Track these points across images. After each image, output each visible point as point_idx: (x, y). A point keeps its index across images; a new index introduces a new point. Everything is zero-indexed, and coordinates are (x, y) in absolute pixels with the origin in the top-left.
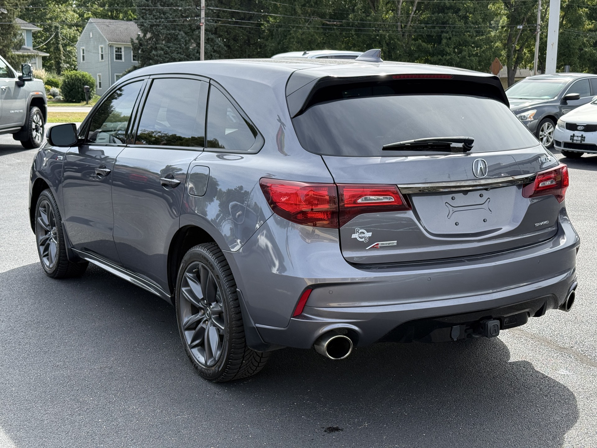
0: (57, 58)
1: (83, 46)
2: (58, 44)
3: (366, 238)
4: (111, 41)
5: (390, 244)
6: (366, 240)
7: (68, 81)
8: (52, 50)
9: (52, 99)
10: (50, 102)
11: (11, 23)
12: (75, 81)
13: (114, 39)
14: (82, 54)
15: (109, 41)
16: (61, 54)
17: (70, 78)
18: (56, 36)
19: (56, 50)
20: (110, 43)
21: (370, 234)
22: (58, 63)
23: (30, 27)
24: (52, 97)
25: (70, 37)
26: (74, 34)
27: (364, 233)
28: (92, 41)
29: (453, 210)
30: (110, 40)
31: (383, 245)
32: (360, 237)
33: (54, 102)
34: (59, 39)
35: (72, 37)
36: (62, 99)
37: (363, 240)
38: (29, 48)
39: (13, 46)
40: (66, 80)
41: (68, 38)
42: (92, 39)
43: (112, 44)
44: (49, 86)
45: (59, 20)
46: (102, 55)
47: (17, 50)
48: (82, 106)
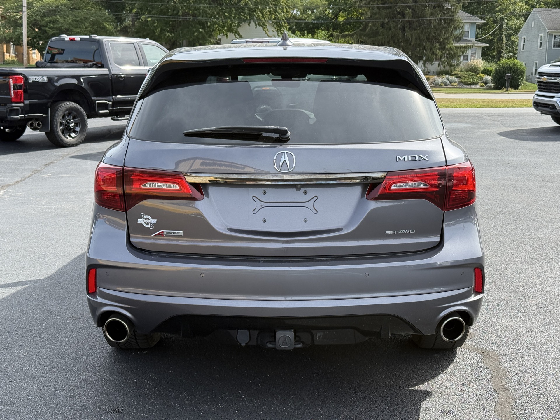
0: (499, 47)
1: (524, 35)
2: (502, 34)
3: (151, 225)
4: (551, 30)
5: (175, 233)
6: (152, 227)
7: (499, 70)
8: (495, 41)
9: (484, 86)
10: (480, 89)
11: (453, 17)
12: (505, 69)
13: (554, 27)
14: (522, 43)
15: (548, 30)
16: (503, 44)
17: (501, 67)
18: (501, 27)
19: (499, 40)
20: (549, 32)
21: (154, 221)
22: (500, 52)
23: (475, 20)
24: (484, 85)
25: (515, 28)
26: (520, 24)
27: (149, 219)
28: (533, 31)
29: (261, 205)
30: (550, 28)
31: (168, 234)
32: (145, 223)
33: (484, 89)
34: (503, 30)
35: (517, 27)
36: (492, 87)
37: (148, 226)
38: (471, 40)
39: (453, 38)
40: (498, 69)
41: (513, 28)
42: (533, 28)
43: (551, 32)
44: (483, 74)
45: (508, 12)
46: (541, 43)
47: (457, 41)
48: (502, 93)
